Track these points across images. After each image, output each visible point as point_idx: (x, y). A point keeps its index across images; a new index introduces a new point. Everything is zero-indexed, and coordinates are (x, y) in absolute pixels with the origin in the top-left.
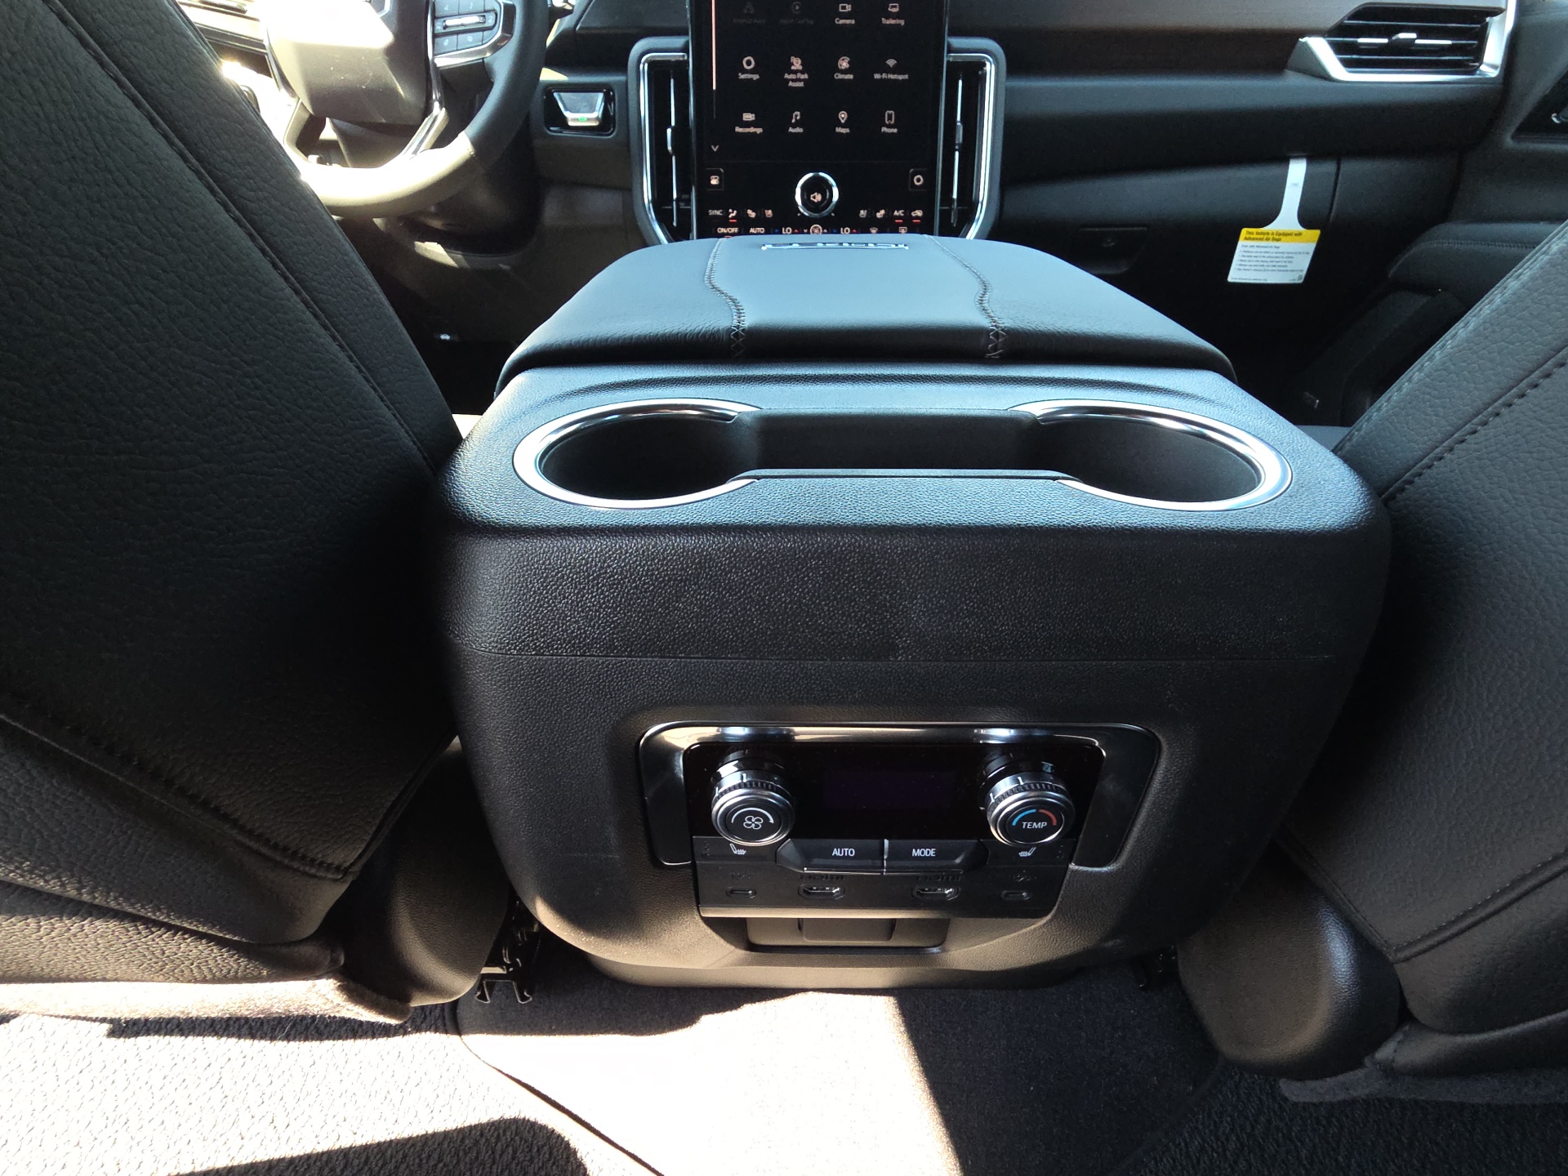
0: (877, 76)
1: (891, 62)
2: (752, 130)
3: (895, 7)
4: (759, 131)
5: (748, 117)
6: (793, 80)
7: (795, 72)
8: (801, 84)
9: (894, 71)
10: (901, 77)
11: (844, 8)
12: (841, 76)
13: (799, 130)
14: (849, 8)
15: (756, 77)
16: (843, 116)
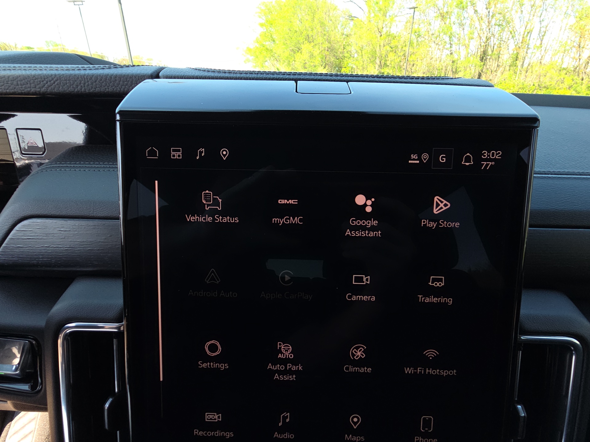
0: (408, 370)
1: (431, 353)
2: (218, 433)
3: (441, 280)
4: (229, 435)
5: (212, 417)
6: (280, 372)
7: (285, 361)
8: (293, 378)
9: (435, 363)
10: (444, 373)
11: (360, 280)
12: (352, 369)
13: (287, 436)
14: (366, 280)
15: (223, 366)
16: (355, 419)
